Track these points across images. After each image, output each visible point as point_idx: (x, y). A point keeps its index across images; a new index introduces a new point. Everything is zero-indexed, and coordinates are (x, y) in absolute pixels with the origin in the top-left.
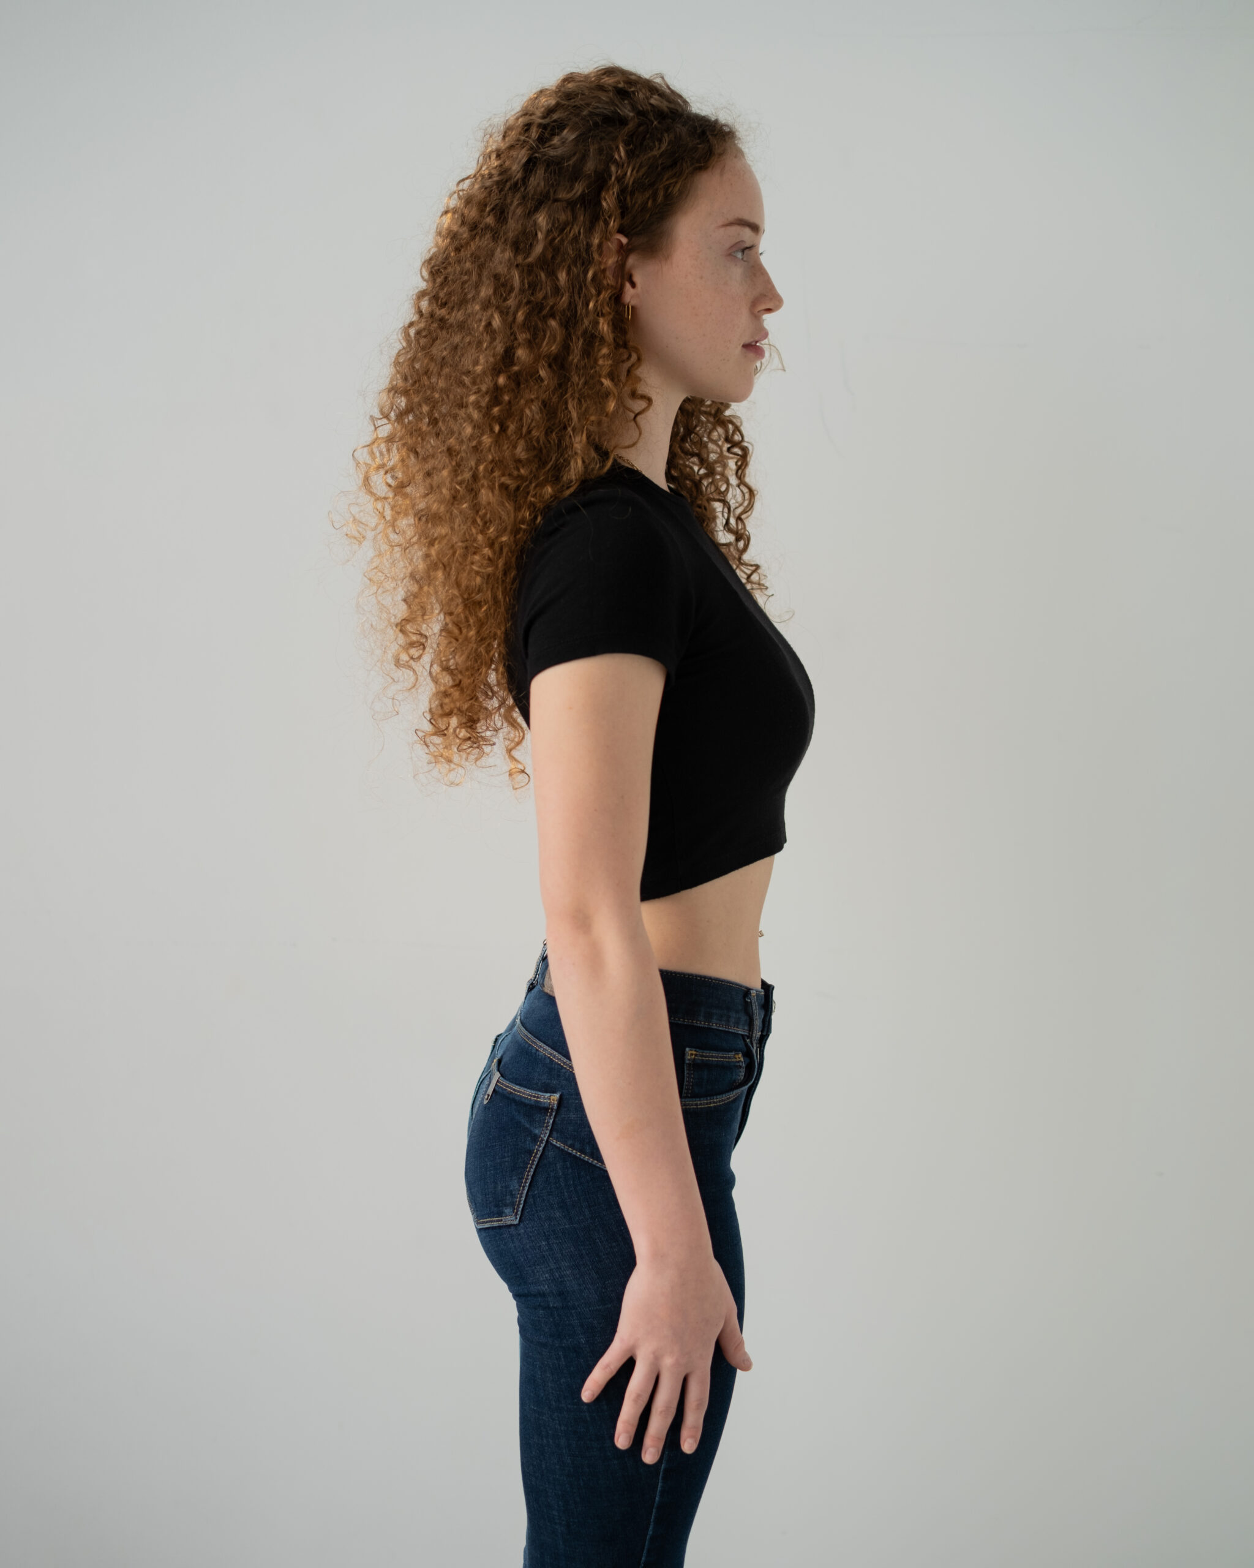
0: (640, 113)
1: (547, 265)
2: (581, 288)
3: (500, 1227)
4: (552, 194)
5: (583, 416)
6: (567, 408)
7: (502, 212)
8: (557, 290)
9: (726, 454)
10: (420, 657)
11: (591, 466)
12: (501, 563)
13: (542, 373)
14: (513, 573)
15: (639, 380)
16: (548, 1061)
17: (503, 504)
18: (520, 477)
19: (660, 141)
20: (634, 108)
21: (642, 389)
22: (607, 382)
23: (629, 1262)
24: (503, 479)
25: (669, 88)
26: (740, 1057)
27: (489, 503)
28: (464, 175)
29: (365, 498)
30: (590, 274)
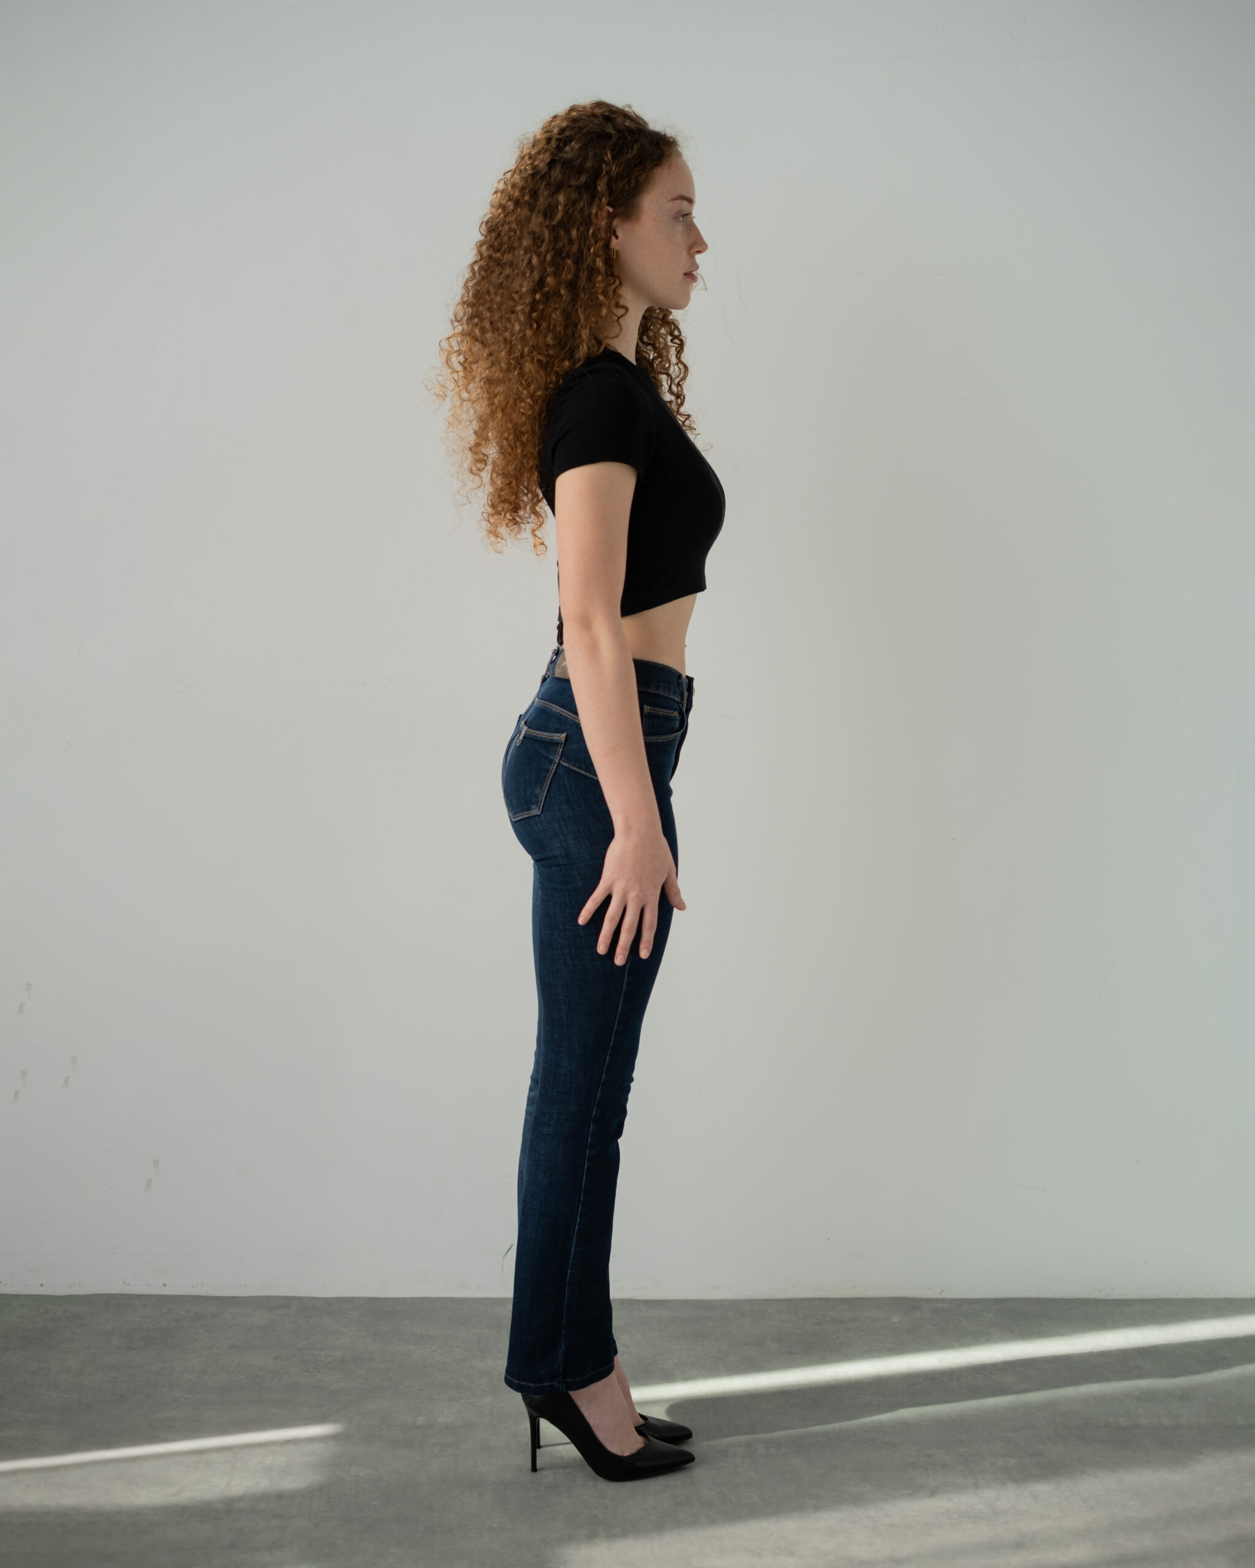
0: (619, 131)
1: (565, 225)
2: (585, 240)
3: (528, 818)
4: (566, 181)
5: (587, 318)
6: (578, 313)
7: (536, 193)
8: (571, 241)
9: (670, 344)
10: (483, 469)
11: (592, 349)
12: (537, 408)
13: (562, 292)
14: (543, 415)
15: (620, 296)
16: (558, 715)
17: (538, 372)
18: (548, 355)
19: (632, 149)
20: (615, 128)
21: (622, 302)
22: (601, 297)
23: (609, 835)
24: (539, 357)
25: (635, 114)
26: (676, 714)
27: (530, 371)
28: (509, 169)
29: (446, 371)
30: (591, 231)
